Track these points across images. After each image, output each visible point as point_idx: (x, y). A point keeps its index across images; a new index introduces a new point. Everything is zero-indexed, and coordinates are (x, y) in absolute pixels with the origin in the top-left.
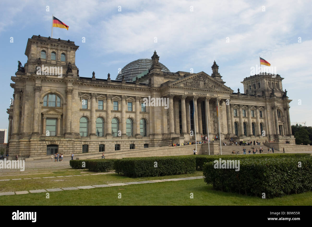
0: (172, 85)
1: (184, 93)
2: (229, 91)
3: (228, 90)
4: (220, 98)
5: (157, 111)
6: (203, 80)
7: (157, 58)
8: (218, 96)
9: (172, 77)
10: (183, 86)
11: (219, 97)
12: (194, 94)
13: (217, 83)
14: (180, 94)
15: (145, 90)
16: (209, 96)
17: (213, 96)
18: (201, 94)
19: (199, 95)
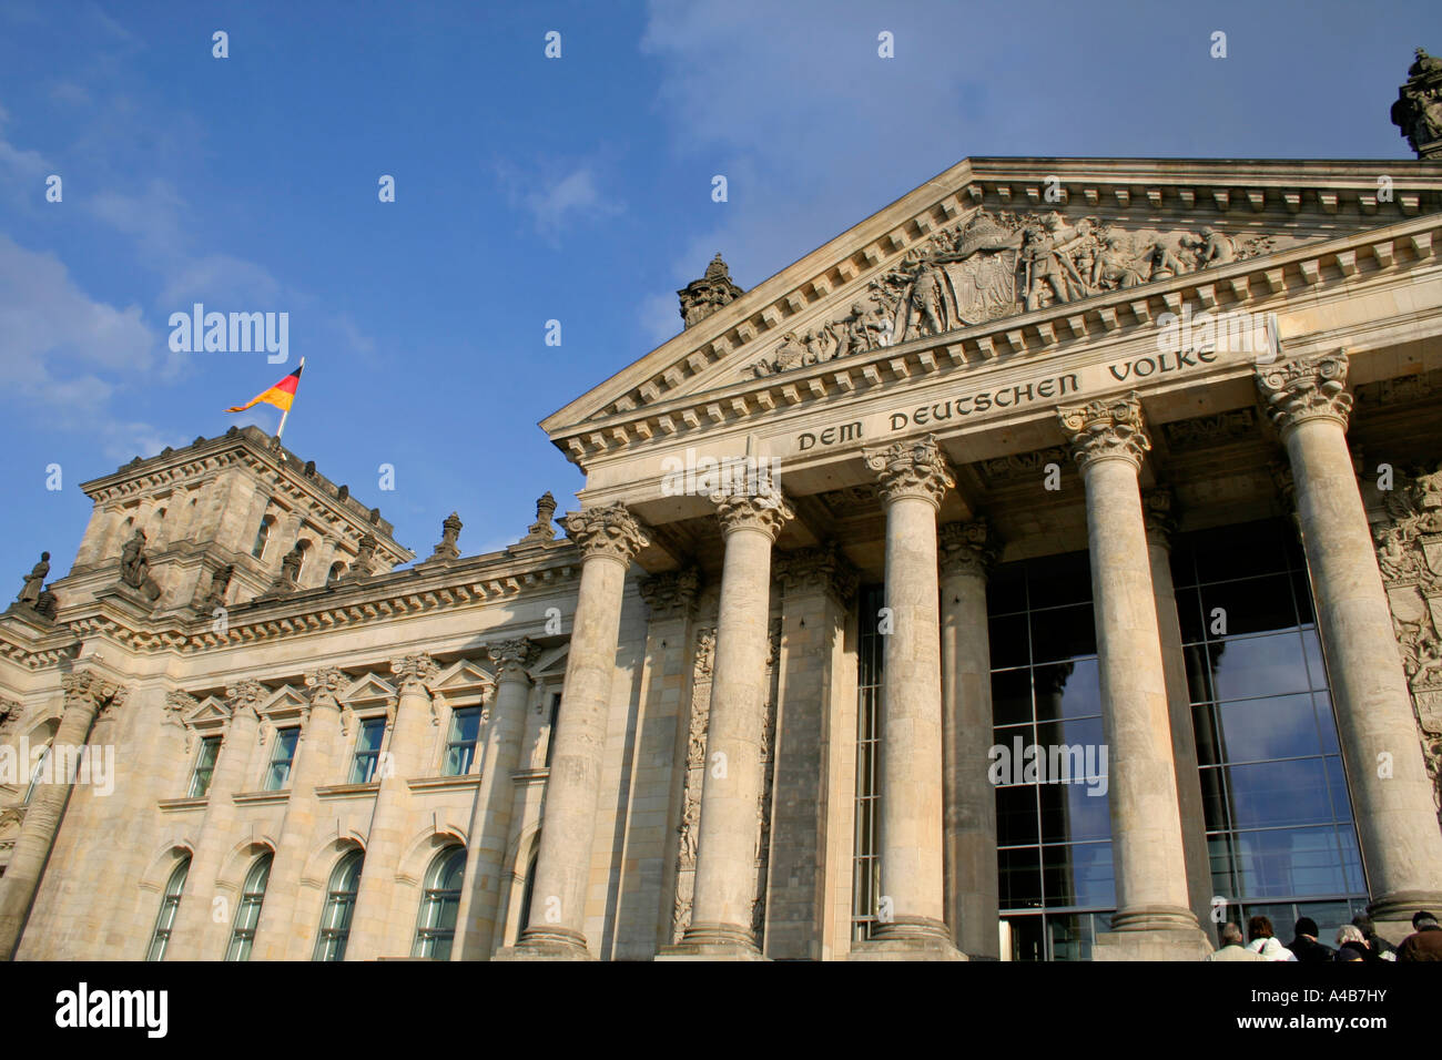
6: (995, 239)
11: (1296, 341)
12: (878, 428)
16: (1121, 379)
17: (1192, 364)
18: (991, 398)
19: (952, 419)
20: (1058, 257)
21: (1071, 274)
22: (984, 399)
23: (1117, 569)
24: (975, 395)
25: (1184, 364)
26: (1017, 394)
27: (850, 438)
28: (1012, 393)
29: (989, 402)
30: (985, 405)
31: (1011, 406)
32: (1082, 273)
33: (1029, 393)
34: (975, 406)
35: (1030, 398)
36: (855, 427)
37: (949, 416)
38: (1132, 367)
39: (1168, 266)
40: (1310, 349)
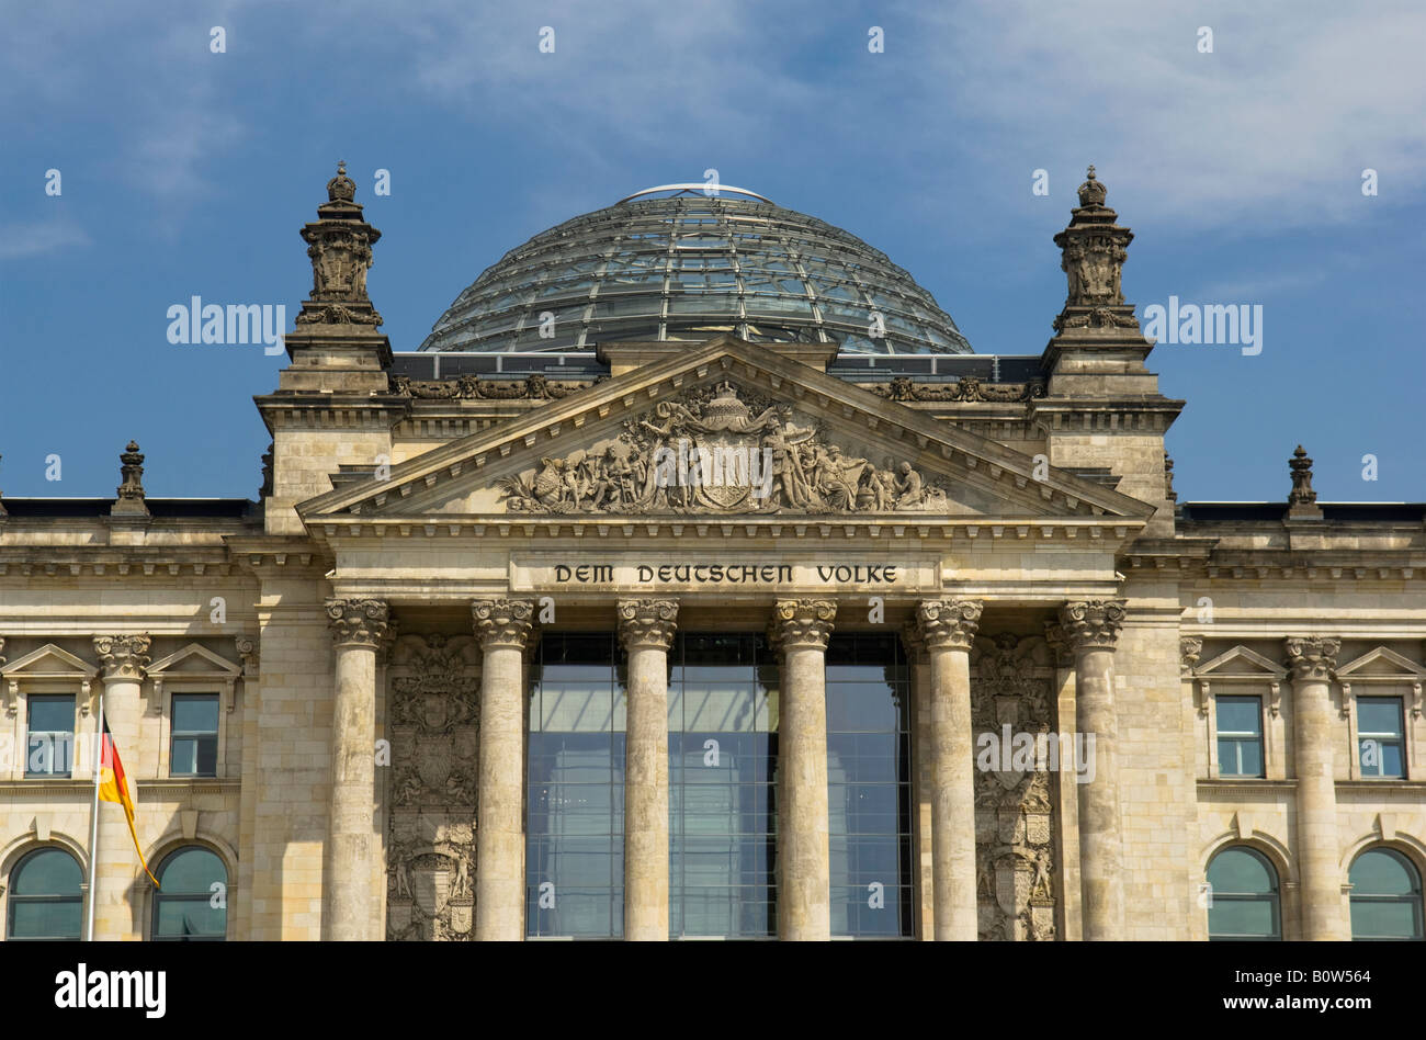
0: (346, 511)
1: (500, 573)
2: (1086, 510)
3: (1072, 504)
4: (972, 598)
5: (292, 771)
6: (739, 421)
7: (339, 243)
8: (949, 573)
9: (497, 410)
10: (502, 508)
11: (955, 583)
12: (626, 576)
13: (923, 442)
14: (454, 594)
15: (186, 568)
16: (826, 580)
17: (878, 580)
18: (724, 570)
19: (690, 583)
20: (789, 453)
21: (796, 470)
22: (717, 570)
23: (808, 738)
24: (712, 564)
25: (872, 579)
26: (745, 574)
27: (603, 580)
28: (741, 570)
29: (722, 575)
30: (718, 577)
31: (739, 583)
32: (806, 472)
33: (754, 574)
34: (709, 575)
35: (755, 580)
36: (607, 570)
37: (688, 579)
38: (834, 570)
39: (873, 488)
40: (960, 590)
